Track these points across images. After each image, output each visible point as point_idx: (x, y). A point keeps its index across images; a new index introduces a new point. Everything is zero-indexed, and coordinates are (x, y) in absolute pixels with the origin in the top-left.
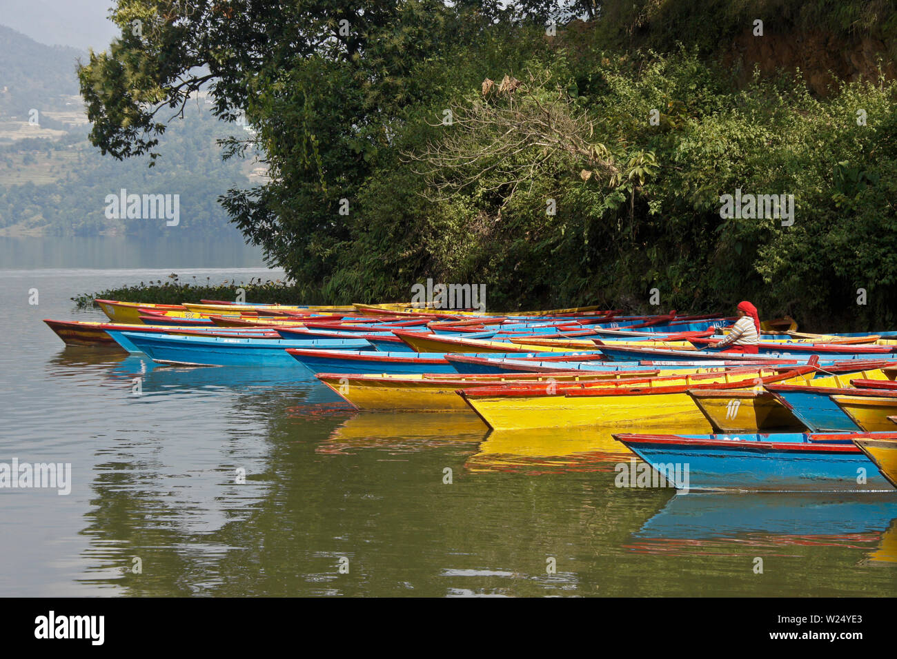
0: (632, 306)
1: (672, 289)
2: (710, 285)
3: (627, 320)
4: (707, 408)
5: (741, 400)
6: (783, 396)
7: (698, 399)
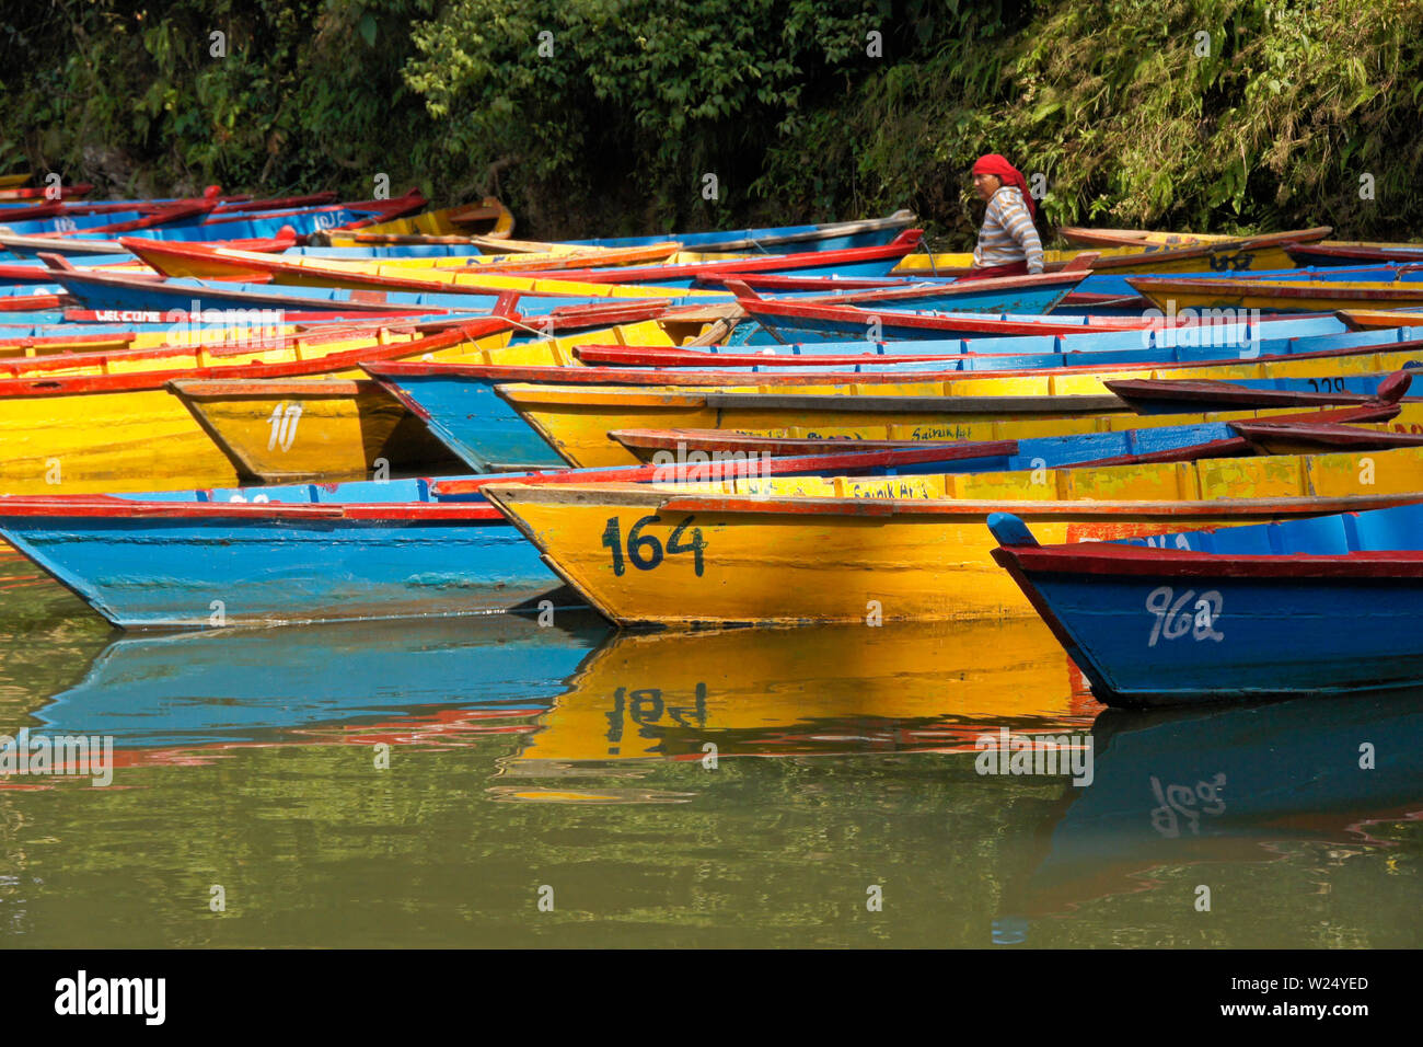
0: (113, 176)
1: (213, 132)
2: (306, 123)
3: (98, 212)
4: (222, 426)
5: (304, 403)
6: (406, 390)
7: (196, 405)
